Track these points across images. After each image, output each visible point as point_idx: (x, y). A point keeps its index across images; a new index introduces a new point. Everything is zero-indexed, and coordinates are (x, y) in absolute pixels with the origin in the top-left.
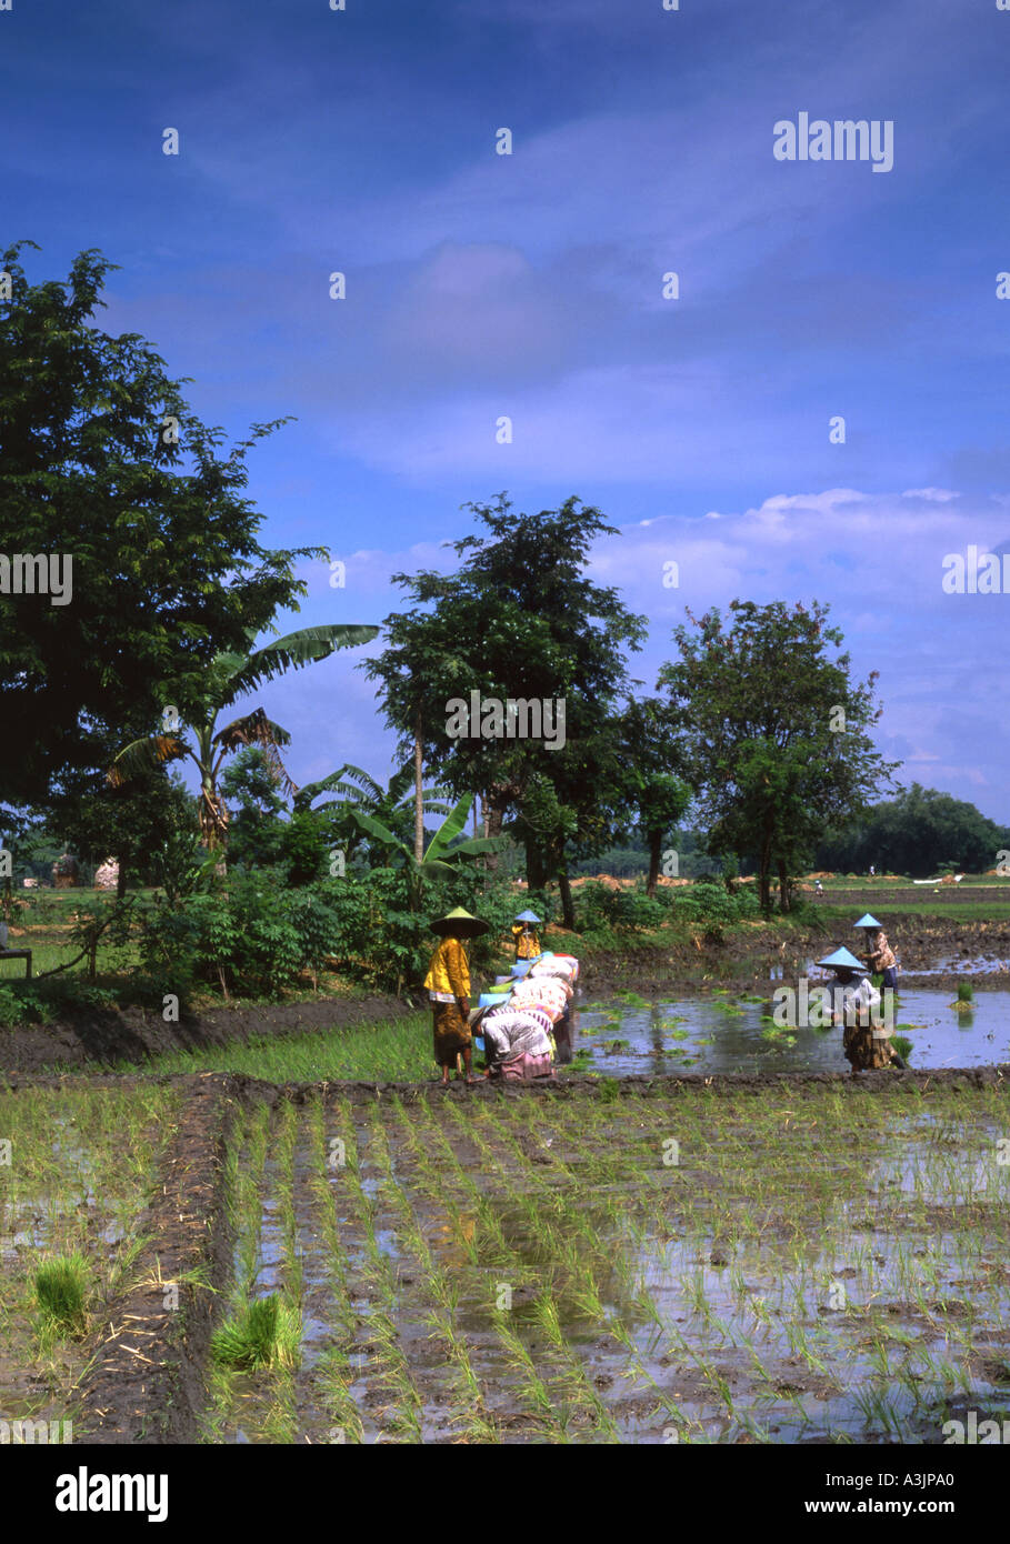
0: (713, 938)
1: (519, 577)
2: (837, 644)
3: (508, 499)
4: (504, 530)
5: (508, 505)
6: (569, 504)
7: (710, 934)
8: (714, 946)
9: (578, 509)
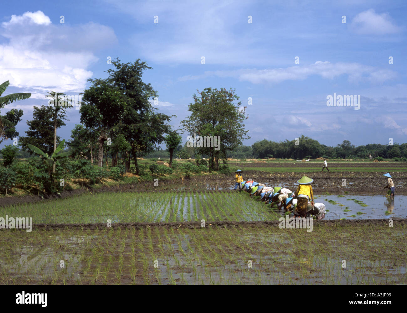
0: (187, 177)
1: (123, 80)
2: (238, 99)
3: (119, 59)
4: (120, 68)
5: (119, 61)
6: (137, 61)
7: (186, 176)
8: (187, 179)
9: (140, 62)
